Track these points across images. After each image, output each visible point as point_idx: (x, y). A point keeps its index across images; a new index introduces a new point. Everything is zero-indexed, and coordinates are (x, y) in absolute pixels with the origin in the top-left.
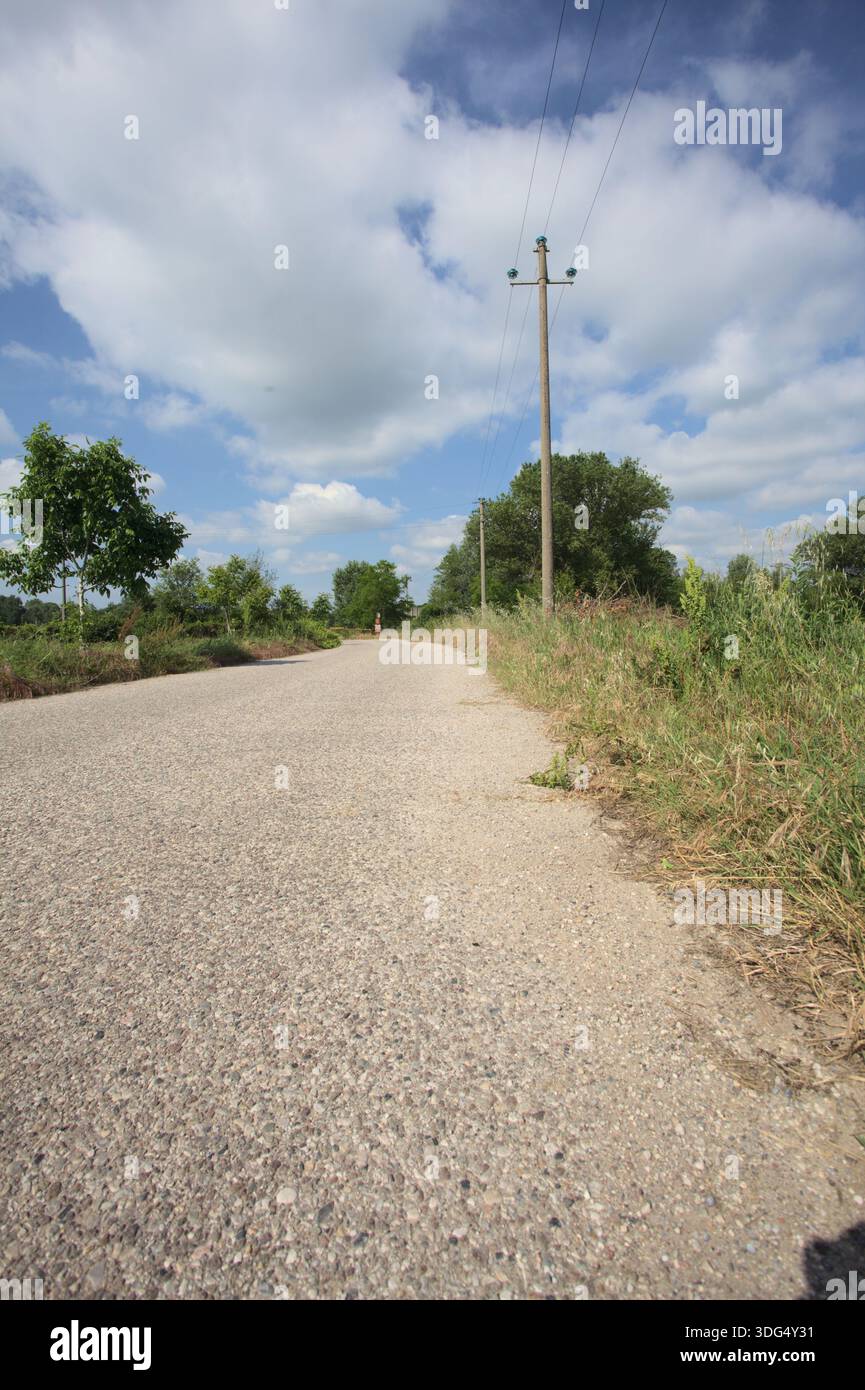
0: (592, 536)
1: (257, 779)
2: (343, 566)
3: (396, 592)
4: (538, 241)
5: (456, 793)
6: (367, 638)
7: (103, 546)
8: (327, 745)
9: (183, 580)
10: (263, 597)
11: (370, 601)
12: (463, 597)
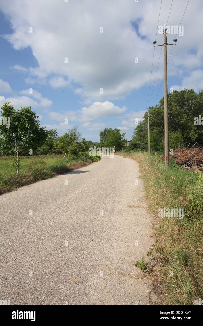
2: (103, 130)
3: (120, 138)
4: (164, 31)
7: (24, 139)
9: (52, 136)
10: (75, 147)
11: (111, 142)
12: (143, 139)
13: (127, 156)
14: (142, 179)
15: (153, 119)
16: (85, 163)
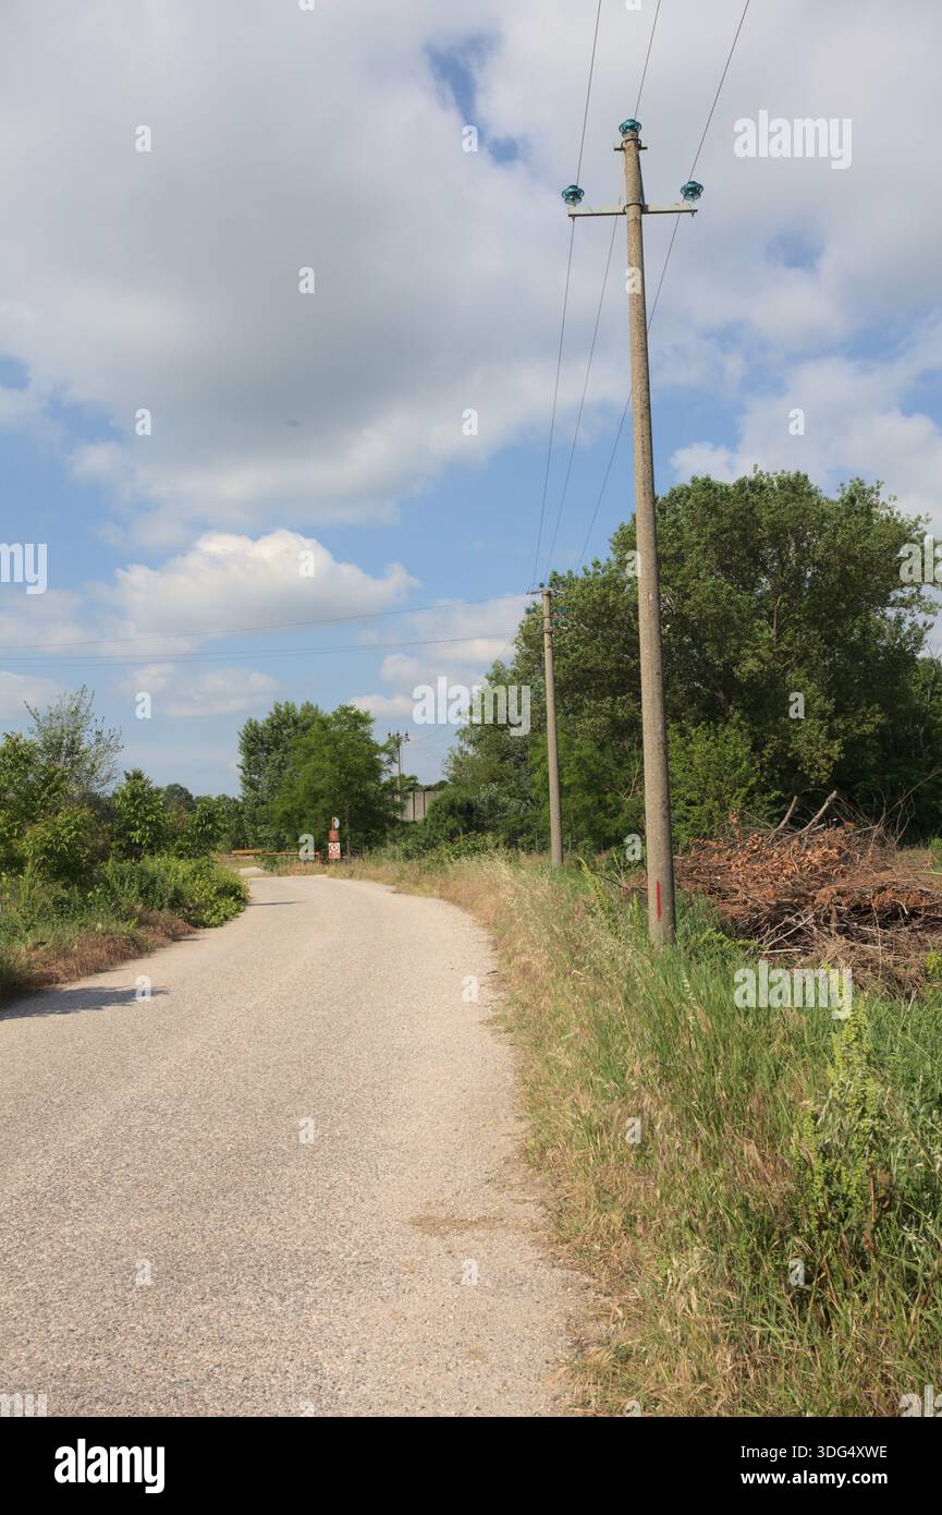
0: (785, 647)
2: (262, 717)
3: (374, 769)
4: (624, 129)
6: (312, 873)
10: (71, 832)
11: (318, 793)
12: (520, 774)
13: (417, 883)
14: (509, 1030)
15: (574, 650)
16: (141, 933)
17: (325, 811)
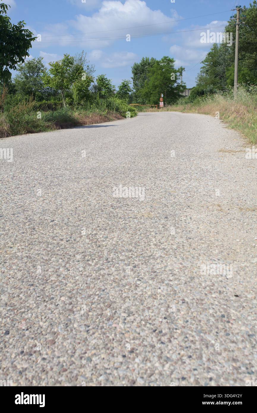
1: (90, 195)
2: (139, 62)
3: (175, 79)
5: (219, 206)
6: (154, 111)
8: (132, 175)
9: (33, 73)
10: (86, 83)
11: (156, 86)
12: (221, 82)
13: (190, 109)
16: (108, 116)
17: (159, 92)
